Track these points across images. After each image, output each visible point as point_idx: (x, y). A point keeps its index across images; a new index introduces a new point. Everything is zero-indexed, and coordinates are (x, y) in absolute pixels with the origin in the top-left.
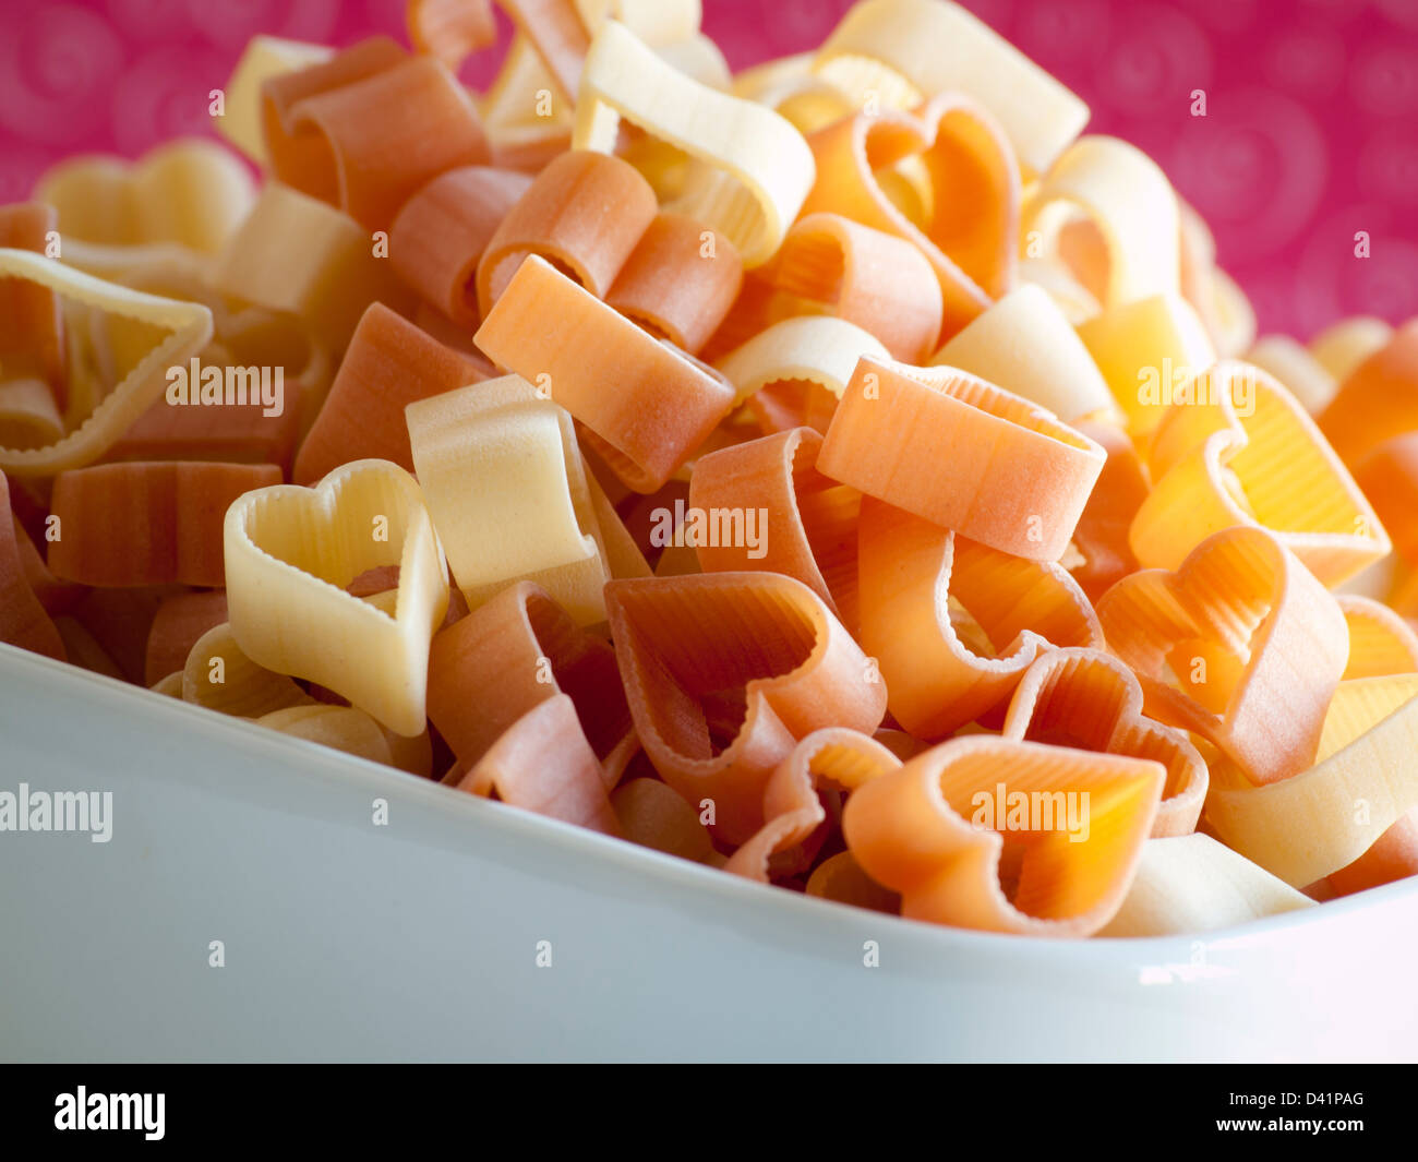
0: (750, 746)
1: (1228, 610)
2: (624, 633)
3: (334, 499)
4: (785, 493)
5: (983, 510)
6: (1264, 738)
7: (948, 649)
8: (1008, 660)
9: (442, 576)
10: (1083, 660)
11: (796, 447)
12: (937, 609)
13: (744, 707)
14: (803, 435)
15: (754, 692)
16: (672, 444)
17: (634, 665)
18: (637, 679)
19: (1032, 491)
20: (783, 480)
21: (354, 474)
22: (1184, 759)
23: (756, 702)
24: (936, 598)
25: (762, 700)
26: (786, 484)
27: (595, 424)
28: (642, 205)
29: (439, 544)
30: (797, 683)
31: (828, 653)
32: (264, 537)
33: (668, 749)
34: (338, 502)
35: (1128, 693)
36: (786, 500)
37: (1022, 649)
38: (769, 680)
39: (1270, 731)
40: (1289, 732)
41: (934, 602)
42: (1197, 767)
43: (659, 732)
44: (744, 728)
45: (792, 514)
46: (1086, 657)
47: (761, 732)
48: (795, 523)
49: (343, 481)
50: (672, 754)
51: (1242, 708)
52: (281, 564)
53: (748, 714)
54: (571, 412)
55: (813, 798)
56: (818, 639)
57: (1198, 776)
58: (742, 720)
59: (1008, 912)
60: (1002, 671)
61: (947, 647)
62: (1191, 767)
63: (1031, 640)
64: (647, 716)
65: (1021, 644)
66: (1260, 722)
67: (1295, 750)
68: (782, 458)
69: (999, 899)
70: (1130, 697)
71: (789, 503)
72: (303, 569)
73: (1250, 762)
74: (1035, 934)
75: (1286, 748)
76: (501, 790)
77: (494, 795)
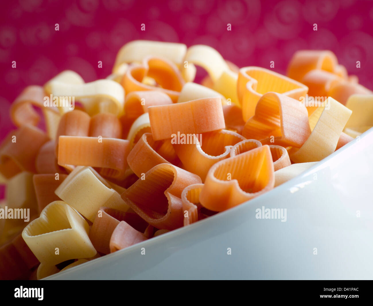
0: (173, 205)
1: (273, 118)
2: (131, 203)
3: (45, 216)
4: (149, 148)
5: (198, 124)
6: (294, 134)
7: (208, 158)
8: (224, 154)
9: (81, 218)
10: (243, 144)
11: (146, 138)
12: (200, 152)
13: (166, 198)
14: (146, 135)
15: (166, 193)
16: (120, 160)
17: (137, 208)
18: (140, 210)
19: (206, 113)
20: (146, 146)
21: (47, 209)
22: (278, 149)
23: (168, 195)
24: (198, 150)
25: (169, 194)
26: (148, 146)
27: (98, 165)
28: (85, 118)
29: (75, 210)
30: (175, 185)
31: (178, 174)
32: (33, 233)
33: (155, 220)
34: (47, 217)
35: (257, 144)
36: (150, 150)
37: (227, 150)
38: (168, 188)
39: (295, 132)
40: (301, 131)
41: (198, 151)
42: (282, 149)
43: (151, 218)
44: (169, 203)
45: (154, 152)
46: (243, 143)
47: (173, 201)
48: (156, 154)
49: (45, 212)
50: (157, 220)
51: (285, 130)
52: (39, 235)
53: (168, 199)
54: (91, 166)
55: (192, 204)
56: (174, 172)
57: (283, 151)
58: (168, 201)
59: (248, 195)
60: (224, 156)
61: (207, 158)
62: (281, 150)
63: (228, 148)
64: (147, 216)
65: (226, 149)
66: (291, 131)
67: (305, 135)
68: (144, 141)
69: (244, 193)
70: (258, 145)
71: (151, 150)
72: (45, 233)
73: (295, 142)
74: (257, 196)
75: (302, 135)
76: (118, 248)
77: (117, 250)
